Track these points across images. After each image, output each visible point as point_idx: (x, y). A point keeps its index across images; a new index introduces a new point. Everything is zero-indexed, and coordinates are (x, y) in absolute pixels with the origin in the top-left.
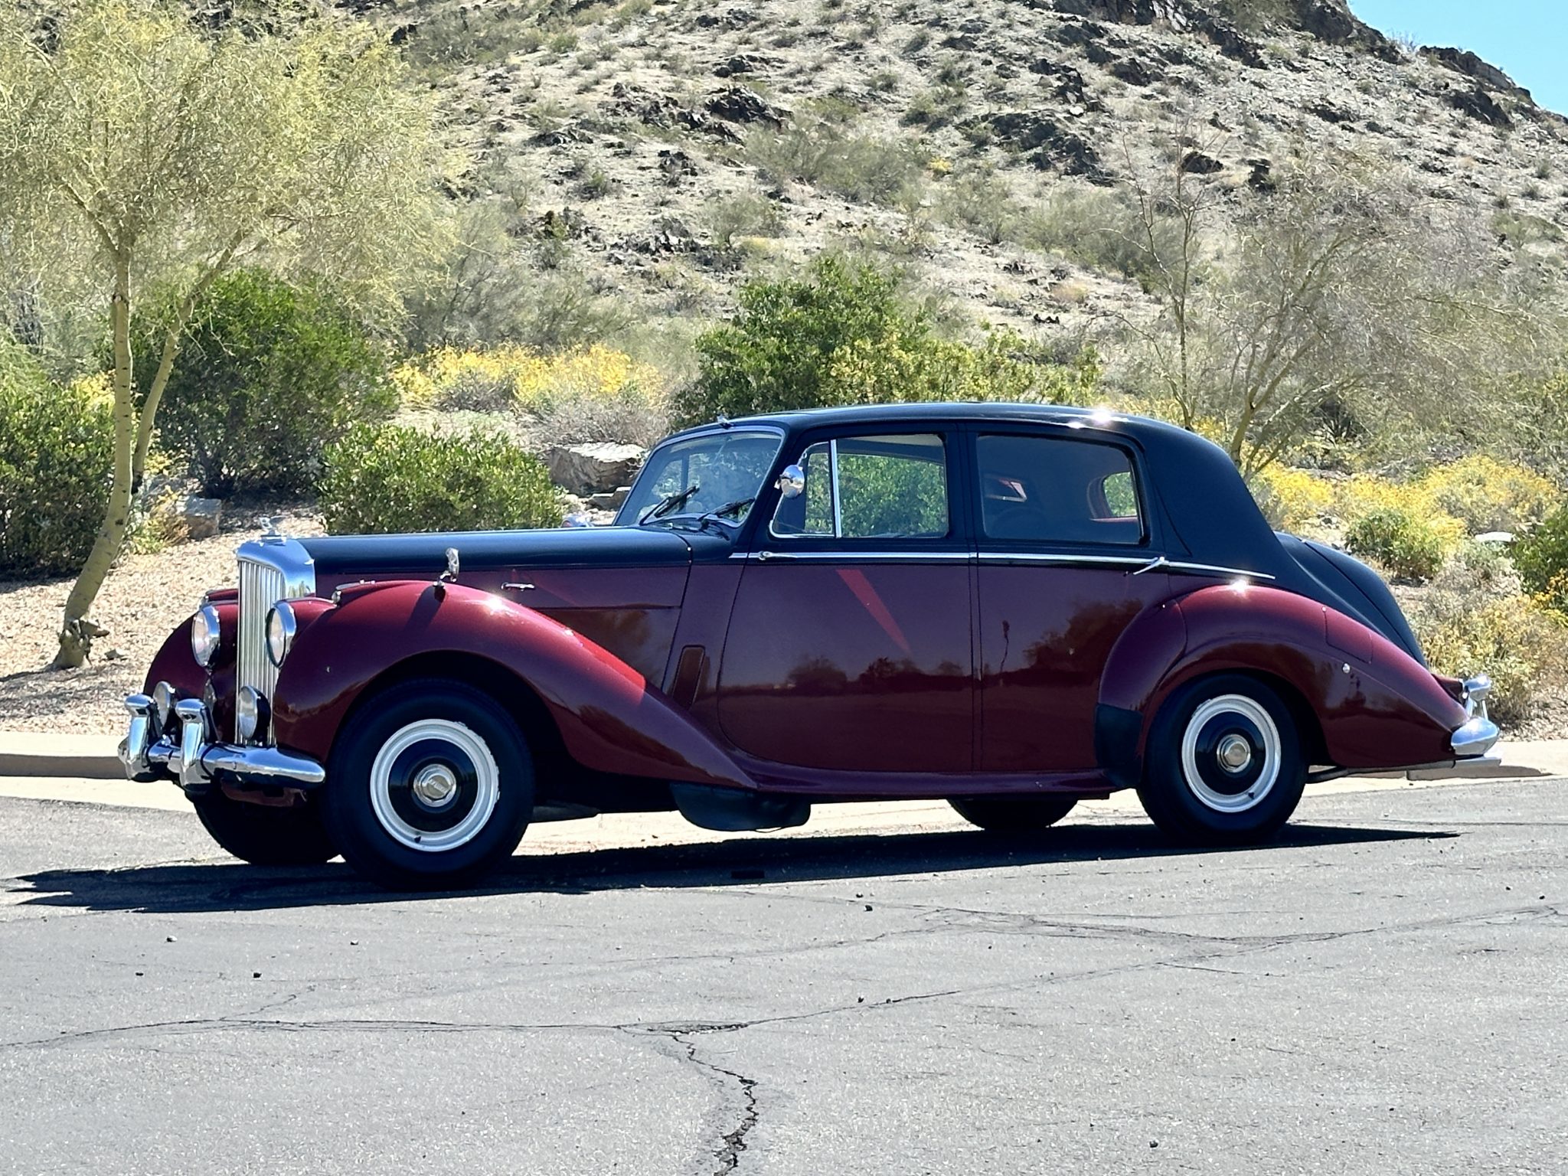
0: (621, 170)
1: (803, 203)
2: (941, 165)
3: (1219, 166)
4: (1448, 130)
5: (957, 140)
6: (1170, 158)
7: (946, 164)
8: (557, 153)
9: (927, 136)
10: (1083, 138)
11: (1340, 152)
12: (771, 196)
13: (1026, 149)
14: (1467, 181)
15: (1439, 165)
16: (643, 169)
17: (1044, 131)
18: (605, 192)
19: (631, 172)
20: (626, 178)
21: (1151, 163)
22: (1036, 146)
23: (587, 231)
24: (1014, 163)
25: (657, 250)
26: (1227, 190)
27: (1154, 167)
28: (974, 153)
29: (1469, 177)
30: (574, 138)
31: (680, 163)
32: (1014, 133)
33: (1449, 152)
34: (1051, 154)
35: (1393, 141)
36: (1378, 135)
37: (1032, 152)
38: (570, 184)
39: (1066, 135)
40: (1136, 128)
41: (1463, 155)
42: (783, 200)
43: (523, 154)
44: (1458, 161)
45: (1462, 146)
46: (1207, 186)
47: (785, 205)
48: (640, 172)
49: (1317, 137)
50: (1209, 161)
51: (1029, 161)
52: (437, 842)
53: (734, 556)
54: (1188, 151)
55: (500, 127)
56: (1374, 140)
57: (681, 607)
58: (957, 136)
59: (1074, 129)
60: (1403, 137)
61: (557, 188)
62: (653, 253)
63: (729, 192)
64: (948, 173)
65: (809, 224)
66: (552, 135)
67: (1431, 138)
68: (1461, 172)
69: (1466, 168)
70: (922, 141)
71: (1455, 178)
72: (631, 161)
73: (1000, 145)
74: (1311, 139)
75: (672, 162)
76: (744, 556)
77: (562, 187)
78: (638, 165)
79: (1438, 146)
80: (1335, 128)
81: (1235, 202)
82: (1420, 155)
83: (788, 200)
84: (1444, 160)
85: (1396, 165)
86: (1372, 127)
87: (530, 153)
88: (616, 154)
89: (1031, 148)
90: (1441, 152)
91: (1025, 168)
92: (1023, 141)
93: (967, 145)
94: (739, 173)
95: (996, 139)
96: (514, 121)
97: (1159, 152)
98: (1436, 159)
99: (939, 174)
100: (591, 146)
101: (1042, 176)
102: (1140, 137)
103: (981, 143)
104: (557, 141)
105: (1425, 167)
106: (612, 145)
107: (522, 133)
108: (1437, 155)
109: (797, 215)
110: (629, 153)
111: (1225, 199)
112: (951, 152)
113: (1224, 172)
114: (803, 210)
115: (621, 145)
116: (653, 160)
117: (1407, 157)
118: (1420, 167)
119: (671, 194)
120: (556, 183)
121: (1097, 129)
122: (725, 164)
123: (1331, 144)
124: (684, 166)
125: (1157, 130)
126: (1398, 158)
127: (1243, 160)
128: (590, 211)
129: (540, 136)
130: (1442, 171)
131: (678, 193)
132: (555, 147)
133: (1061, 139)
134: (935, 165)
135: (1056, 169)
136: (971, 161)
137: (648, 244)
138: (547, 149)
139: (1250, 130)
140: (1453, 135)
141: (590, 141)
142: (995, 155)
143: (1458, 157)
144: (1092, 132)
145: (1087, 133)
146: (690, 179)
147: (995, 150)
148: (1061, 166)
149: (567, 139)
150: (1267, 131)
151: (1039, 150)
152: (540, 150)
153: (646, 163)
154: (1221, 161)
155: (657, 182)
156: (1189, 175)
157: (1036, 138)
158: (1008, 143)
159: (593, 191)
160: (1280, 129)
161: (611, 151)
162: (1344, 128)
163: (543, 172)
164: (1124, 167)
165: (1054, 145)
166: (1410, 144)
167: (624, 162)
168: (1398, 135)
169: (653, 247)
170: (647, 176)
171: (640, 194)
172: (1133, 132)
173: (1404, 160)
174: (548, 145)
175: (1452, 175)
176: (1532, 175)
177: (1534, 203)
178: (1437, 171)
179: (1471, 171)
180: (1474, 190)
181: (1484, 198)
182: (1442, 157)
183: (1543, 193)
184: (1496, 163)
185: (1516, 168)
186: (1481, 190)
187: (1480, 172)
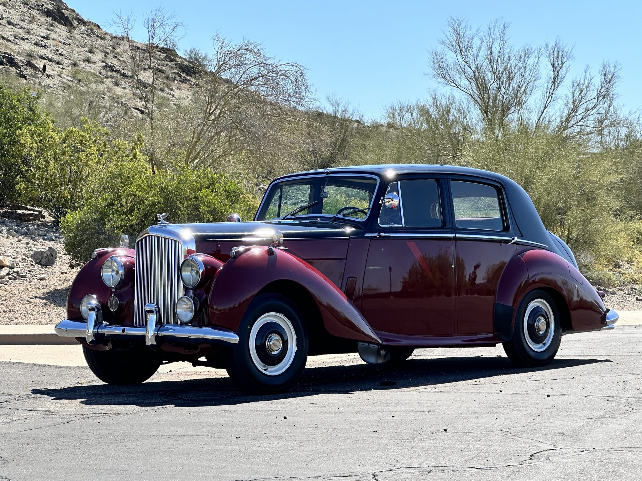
4: (45, 27)
14: (58, 52)
15: (43, 44)
29: (57, 50)
33: (47, 38)
35: (20, 31)
36: (13, 27)
41: (54, 39)
44: (52, 42)
45: (53, 35)
52: (274, 371)
53: (367, 235)
56: (11, 29)
57: (346, 259)
60: (24, 29)
67: (38, 30)
68: (54, 48)
69: (56, 46)
71: (51, 50)
76: (370, 235)
79: (42, 34)
82: (33, 38)
84: (45, 42)
85: (22, 42)
86: (10, 23)
90: (43, 37)
98: (42, 41)
105: (37, 44)
108: (42, 39)
117: (27, 39)
118: (35, 44)
126: (23, 39)
130: (45, 47)
140: (48, 29)
143: (52, 40)
166: (28, 33)
168: (22, 28)
175: (50, 49)
176: (86, 51)
177: (89, 65)
178: (43, 46)
179: (58, 47)
180: (61, 57)
181: (66, 61)
182: (44, 40)
183: (93, 60)
184: (69, 45)
185: (79, 47)
186: (64, 57)
187: (63, 49)
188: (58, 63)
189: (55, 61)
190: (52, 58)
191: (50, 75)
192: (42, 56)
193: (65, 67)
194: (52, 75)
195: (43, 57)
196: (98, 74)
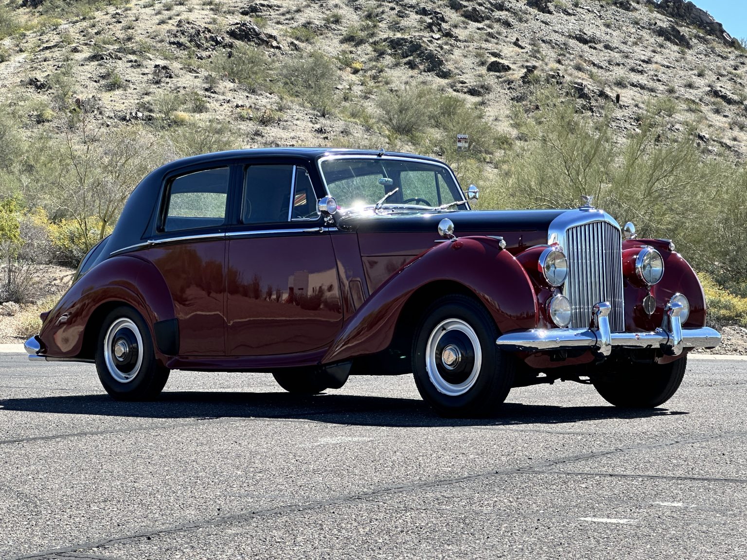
0: (133, 75)
1: (223, 94)
2: (357, 66)
3: (509, 68)
4: (652, 48)
5: (369, 52)
6: (483, 64)
7: (361, 65)
8: (100, 65)
9: (354, 49)
10: (436, 52)
11: (585, 61)
12: (206, 90)
13: (404, 57)
14: (655, 78)
15: (640, 68)
16: (144, 74)
17: (415, 48)
18: (119, 87)
19: (137, 76)
20: (133, 79)
21: (472, 66)
22: (410, 56)
23: (98, 108)
24: (397, 65)
25: (130, 120)
26: (510, 82)
27: (473, 68)
28: (377, 59)
29: (656, 76)
30: (112, 57)
31: (164, 71)
32: (399, 48)
33: (648, 62)
34: (417, 60)
35: (617, 55)
36: (609, 51)
37: (407, 59)
38: (103, 82)
39: (426, 50)
40: (468, 47)
41: (656, 63)
42: (212, 92)
43: (82, 65)
44: (653, 66)
45: (658, 58)
46: (500, 79)
47: (213, 95)
48: (142, 76)
49: (574, 52)
50: (503, 66)
51: (405, 64)
54: (493, 59)
55: (75, 50)
56: (606, 55)
58: (369, 49)
59: (431, 47)
60: (623, 52)
61: (95, 84)
62: (128, 121)
63: (184, 88)
64: (362, 70)
65: (222, 105)
66: (101, 55)
67: (640, 53)
68: (652, 73)
69: (656, 71)
70: (351, 52)
72: (138, 70)
73: (390, 55)
74: (570, 54)
75: (159, 71)
77: (98, 84)
78: (141, 72)
79: (643, 58)
80: (585, 47)
81: (514, 88)
82: (631, 63)
83: (215, 92)
84: (644, 66)
85: (616, 68)
86: (607, 47)
87: (87, 65)
88: (132, 66)
89: (407, 57)
90: (644, 61)
91: (402, 68)
92: (403, 54)
93: (374, 54)
94: (196, 77)
95: (390, 51)
96: (84, 47)
97: (478, 60)
98: (640, 65)
99: (356, 72)
100: (120, 61)
101: (411, 72)
102: (470, 51)
103: (381, 54)
104: (102, 58)
105: (633, 70)
106: (131, 61)
107: (87, 53)
108: (641, 63)
109: (217, 101)
110: (139, 65)
111: (508, 87)
112: (364, 58)
113: (511, 72)
114: (221, 97)
115: (136, 61)
116: (150, 69)
117: (623, 64)
118: (630, 70)
119: (153, 88)
120: (96, 81)
121: (445, 47)
122: (190, 72)
123: (581, 56)
124: (167, 73)
125: (481, 48)
126: (618, 65)
127: (523, 66)
128: (106, 98)
129: (94, 56)
130: (641, 72)
131: (158, 87)
132: (100, 62)
133: (423, 52)
134: (354, 65)
135: (419, 69)
136: (374, 63)
137: (126, 117)
138: (96, 63)
139: (535, 48)
140: (654, 52)
141: (120, 59)
142: (388, 60)
143: (653, 64)
144: (442, 48)
145: (438, 49)
146: (168, 80)
147: (388, 57)
148: (422, 67)
149: (108, 58)
150: (545, 49)
151: (411, 58)
152: (92, 63)
153: (146, 71)
154: (511, 66)
155: (150, 82)
156: (491, 73)
157: (410, 51)
158: (395, 54)
159: (113, 86)
160: (553, 48)
161: (130, 64)
162: (590, 47)
163: (90, 75)
164: (456, 68)
165: (419, 56)
166: (627, 57)
167: (135, 70)
168: (621, 52)
169: (128, 118)
170: (145, 78)
171: (138, 88)
172: (466, 49)
173: (622, 66)
174: (98, 61)
175: (647, 75)
176: (694, 75)
177: (691, 91)
178: (639, 72)
179: (659, 72)
180: (657, 83)
181: (661, 88)
182: (645, 65)
183: (697, 85)
184: (674, 68)
185: (687, 70)
186: (661, 83)
187: (663, 73)
188: (652, 90)
189: (648, 88)
190: (645, 85)
191: (624, 106)
192: (633, 83)
193: (658, 95)
194: (626, 104)
195: (635, 84)
196: (697, 101)
